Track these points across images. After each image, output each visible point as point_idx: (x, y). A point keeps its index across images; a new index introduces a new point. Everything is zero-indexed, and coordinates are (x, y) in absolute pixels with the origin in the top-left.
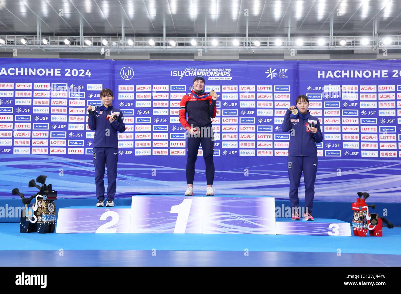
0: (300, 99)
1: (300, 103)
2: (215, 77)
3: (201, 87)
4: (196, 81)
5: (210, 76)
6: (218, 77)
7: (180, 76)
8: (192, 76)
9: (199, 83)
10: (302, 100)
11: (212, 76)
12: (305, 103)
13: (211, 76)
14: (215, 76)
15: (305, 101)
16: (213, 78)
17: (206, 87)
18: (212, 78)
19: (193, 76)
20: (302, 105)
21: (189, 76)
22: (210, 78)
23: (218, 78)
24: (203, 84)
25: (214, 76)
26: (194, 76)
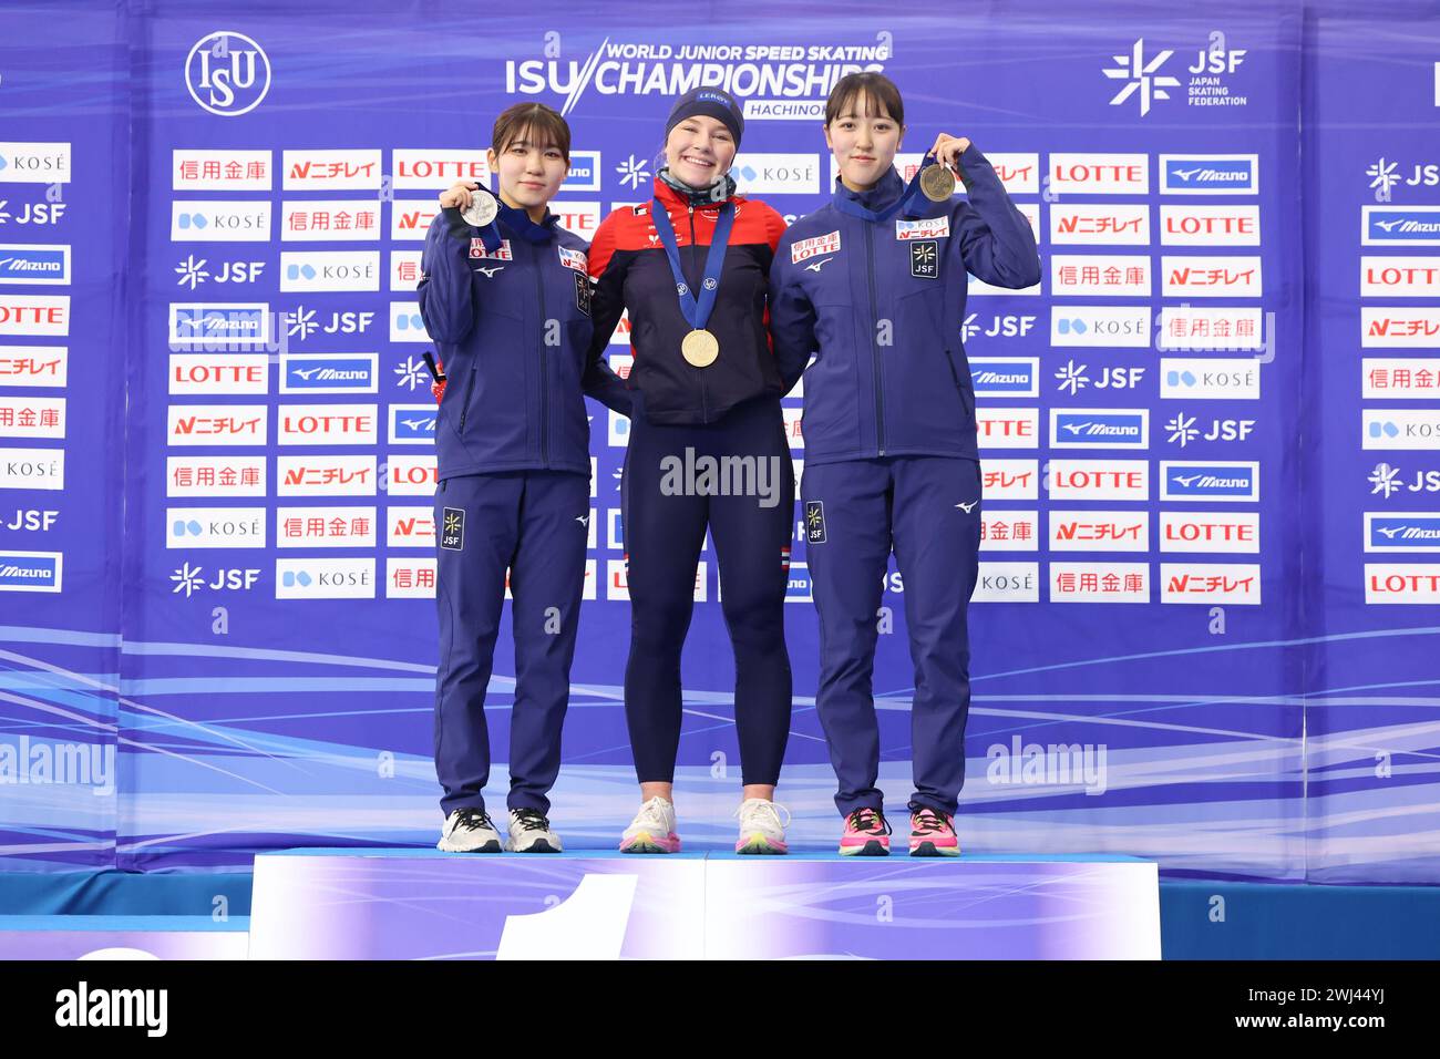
0: (849, 101)
1: (848, 120)
2: (783, 97)
3: (712, 165)
4: (686, 123)
5: (755, 96)
6: (801, 97)
7: (567, 95)
8: (641, 96)
9: (702, 140)
10: (862, 103)
11: (769, 95)
12: (881, 127)
13: (762, 92)
14: (788, 92)
15: (878, 115)
16: (772, 103)
17: (741, 160)
18: (764, 103)
19: (646, 91)
20: (860, 135)
21: (622, 90)
22: (756, 103)
23: (804, 103)
24: (722, 148)
25: (776, 91)
26: (655, 92)
